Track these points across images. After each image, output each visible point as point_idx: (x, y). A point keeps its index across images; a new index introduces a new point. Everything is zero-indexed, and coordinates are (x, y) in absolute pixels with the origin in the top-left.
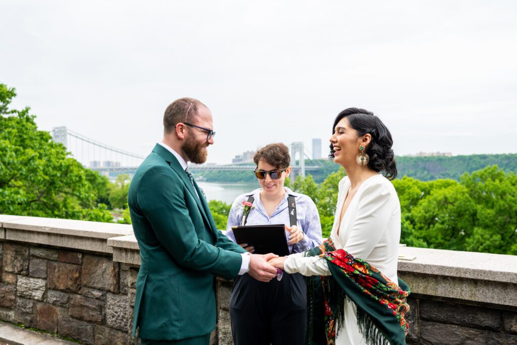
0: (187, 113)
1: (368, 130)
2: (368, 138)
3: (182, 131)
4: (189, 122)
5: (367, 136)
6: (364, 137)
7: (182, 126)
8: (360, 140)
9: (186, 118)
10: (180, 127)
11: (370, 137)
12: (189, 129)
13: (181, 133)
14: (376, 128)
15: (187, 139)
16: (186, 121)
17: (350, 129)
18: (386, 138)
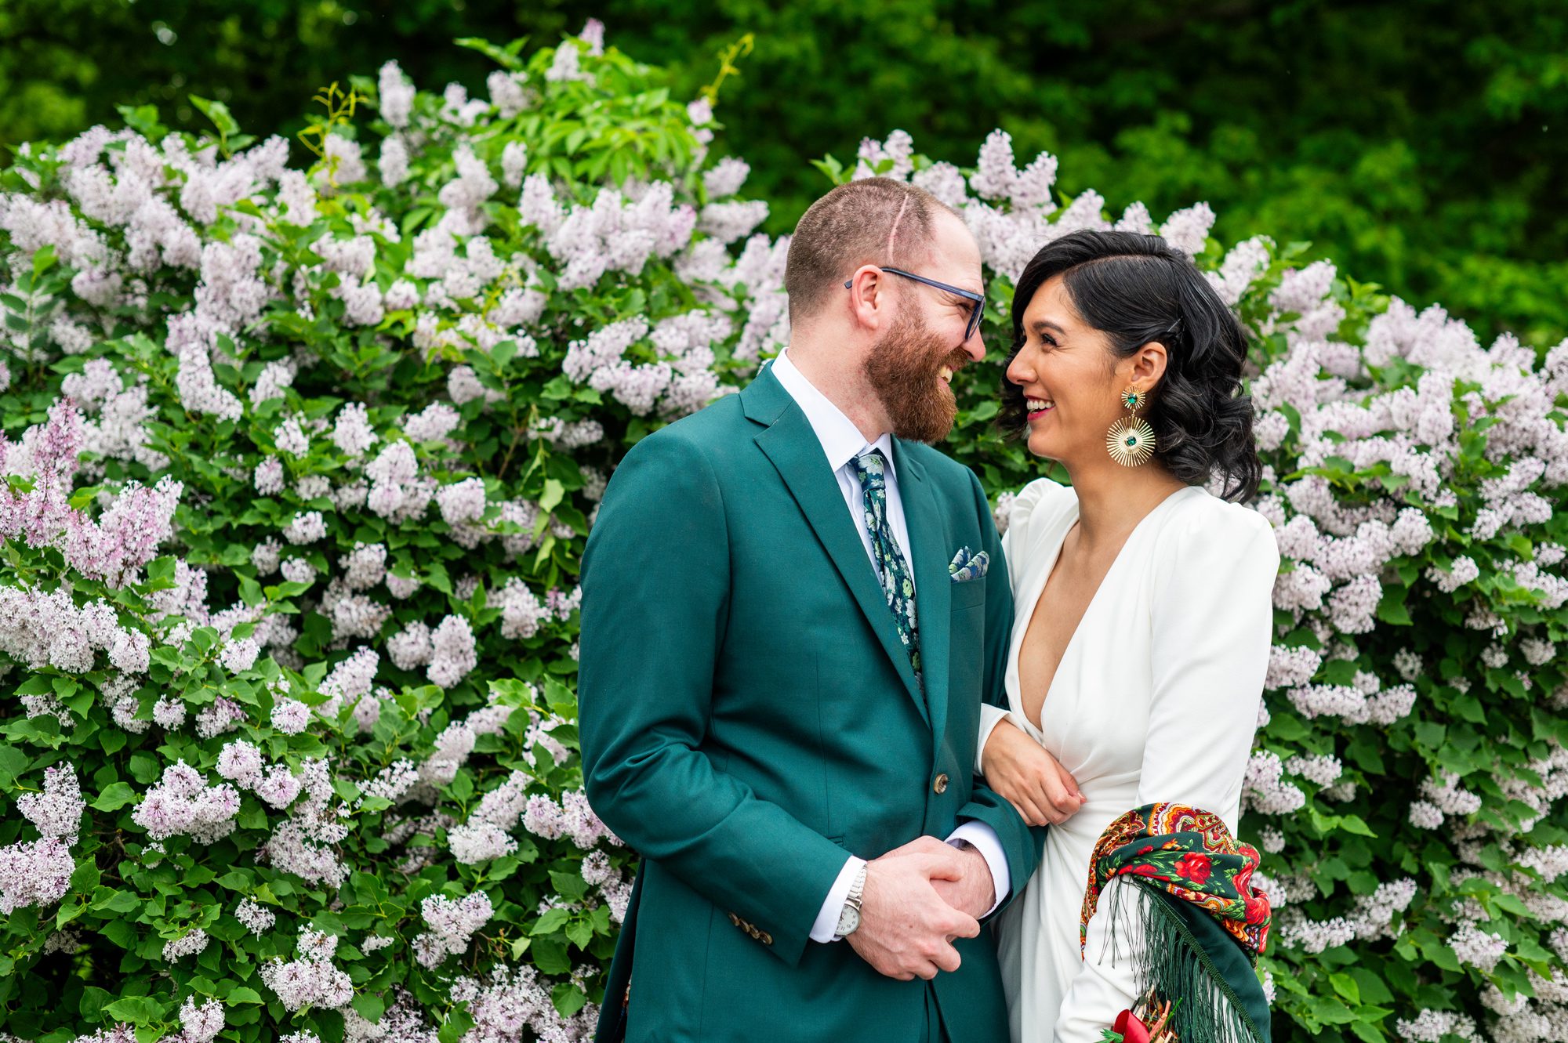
0: (894, 231)
1: (1153, 328)
2: (1154, 357)
3: (872, 300)
4: (904, 265)
5: (1149, 352)
6: (1140, 355)
7: (875, 277)
8: (1126, 368)
9: (891, 248)
10: (867, 282)
11: (1160, 353)
12: (901, 289)
13: (868, 305)
14: (1178, 312)
15: (897, 330)
16: (891, 261)
17: (1082, 329)
18: (1221, 351)
